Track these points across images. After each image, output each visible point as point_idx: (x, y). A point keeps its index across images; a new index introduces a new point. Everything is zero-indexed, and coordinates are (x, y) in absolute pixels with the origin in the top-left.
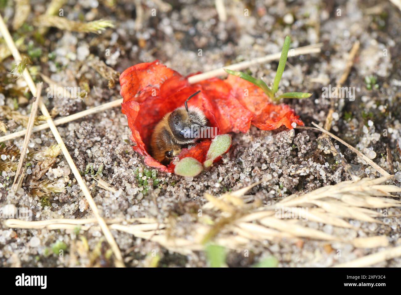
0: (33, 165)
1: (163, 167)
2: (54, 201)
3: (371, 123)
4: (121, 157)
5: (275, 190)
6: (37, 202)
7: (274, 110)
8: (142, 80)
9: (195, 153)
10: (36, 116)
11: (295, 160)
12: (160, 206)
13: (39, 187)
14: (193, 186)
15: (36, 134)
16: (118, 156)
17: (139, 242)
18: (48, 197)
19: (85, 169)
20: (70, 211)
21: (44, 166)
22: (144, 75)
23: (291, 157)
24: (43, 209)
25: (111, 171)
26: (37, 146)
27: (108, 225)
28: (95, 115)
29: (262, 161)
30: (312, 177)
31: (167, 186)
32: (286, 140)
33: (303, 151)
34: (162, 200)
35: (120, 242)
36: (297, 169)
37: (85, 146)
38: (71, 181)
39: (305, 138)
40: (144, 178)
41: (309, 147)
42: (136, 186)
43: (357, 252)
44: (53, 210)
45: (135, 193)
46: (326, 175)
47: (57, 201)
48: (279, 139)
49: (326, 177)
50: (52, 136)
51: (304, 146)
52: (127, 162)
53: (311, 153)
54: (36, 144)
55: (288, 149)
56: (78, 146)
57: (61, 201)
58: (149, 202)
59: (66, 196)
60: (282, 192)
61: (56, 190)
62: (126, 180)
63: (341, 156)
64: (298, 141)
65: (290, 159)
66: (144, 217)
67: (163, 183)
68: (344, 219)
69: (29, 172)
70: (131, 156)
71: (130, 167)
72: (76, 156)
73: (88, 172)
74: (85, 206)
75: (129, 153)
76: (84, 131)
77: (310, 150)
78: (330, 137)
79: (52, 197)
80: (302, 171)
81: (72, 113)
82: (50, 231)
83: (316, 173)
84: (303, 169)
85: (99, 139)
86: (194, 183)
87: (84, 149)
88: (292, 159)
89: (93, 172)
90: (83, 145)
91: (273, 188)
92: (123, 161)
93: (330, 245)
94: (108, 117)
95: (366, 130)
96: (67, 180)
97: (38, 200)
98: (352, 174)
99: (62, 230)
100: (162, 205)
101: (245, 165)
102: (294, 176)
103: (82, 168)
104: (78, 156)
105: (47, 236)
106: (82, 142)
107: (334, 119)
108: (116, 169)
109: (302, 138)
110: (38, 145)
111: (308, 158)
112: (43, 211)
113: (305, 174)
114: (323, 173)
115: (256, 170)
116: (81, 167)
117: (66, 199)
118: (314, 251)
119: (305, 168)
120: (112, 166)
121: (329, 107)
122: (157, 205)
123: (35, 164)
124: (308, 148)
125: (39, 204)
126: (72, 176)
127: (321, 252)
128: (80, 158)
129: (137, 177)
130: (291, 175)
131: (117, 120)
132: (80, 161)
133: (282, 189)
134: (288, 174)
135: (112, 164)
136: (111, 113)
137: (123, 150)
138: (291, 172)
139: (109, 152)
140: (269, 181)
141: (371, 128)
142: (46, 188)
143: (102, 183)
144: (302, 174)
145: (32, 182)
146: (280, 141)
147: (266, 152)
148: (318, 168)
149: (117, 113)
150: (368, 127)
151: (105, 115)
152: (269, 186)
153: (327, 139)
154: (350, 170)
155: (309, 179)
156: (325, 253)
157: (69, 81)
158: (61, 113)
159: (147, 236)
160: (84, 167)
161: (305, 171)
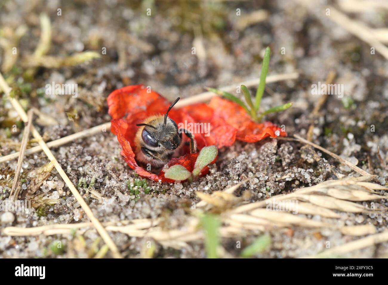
0: (28, 182)
1: (153, 176)
2: (49, 213)
3: (351, 136)
4: (112, 172)
5: (262, 192)
6: (33, 213)
7: (256, 128)
8: (128, 103)
9: (184, 163)
10: (29, 140)
11: (280, 169)
12: (152, 205)
13: (34, 200)
14: (183, 193)
15: (29, 157)
16: (110, 171)
17: (133, 240)
18: (44, 207)
19: (78, 183)
20: (65, 220)
21: (39, 180)
22: (130, 98)
23: (276, 167)
24: (39, 219)
25: (102, 184)
26: (31, 167)
27: (104, 227)
28: (85, 139)
29: (248, 170)
30: (297, 183)
31: (158, 194)
32: (270, 150)
33: (287, 161)
34: (155, 201)
35: (116, 239)
36: (282, 175)
37: (76, 165)
38: (65, 193)
39: (288, 149)
40: (136, 188)
41: (293, 156)
42: (128, 194)
43: (346, 238)
44: (48, 220)
45: (127, 201)
46: (311, 178)
47: (53, 213)
48: (263, 150)
49: (311, 179)
50: (44, 156)
51: (288, 155)
52: (118, 177)
53: (295, 162)
54: (30, 164)
55: (273, 157)
56: (70, 164)
57: (55, 211)
58: (142, 204)
59: (61, 206)
60: (270, 194)
61: (51, 202)
62: (118, 190)
63: (324, 161)
64: (282, 152)
65: (275, 168)
66: (138, 218)
67: (154, 191)
68: (332, 210)
69: (24, 187)
70: (121, 172)
71: (121, 181)
72: (68, 172)
73: (81, 185)
74: (80, 214)
75: (119, 170)
76: (75, 150)
77: (293, 159)
78: (312, 147)
79: (47, 210)
80: (288, 176)
81: (62, 136)
82: (47, 237)
83: (301, 178)
84: (289, 174)
85: (89, 158)
86: (184, 190)
87: (76, 167)
88: (277, 169)
89: (86, 185)
90: (75, 163)
91: (260, 191)
92: (114, 176)
93: (320, 233)
94: (98, 141)
95: (346, 142)
96: (61, 192)
97: (34, 211)
98: (336, 172)
99: (59, 236)
100: (154, 204)
101: (232, 173)
102: (279, 182)
103: (75, 182)
104: (70, 173)
105: (44, 241)
106: (73, 161)
107: (315, 134)
108: (107, 182)
109: (285, 149)
110: (32, 165)
111: (292, 167)
112: (39, 221)
113: (290, 180)
114: (308, 177)
115: (243, 177)
116: (74, 180)
117: (61, 209)
118: (304, 238)
119: (290, 174)
120: (104, 180)
121: (309, 125)
122: (150, 205)
123: (30, 181)
124: (291, 158)
125: (35, 215)
126: (66, 189)
127: (311, 239)
128: (73, 174)
129: (128, 187)
130: (277, 180)
131: (106, 143)
132: (73, 175)
133: (269, 191)
134: (274, 180)
135: (104, 179)
136: (100, 137)
137: (113, 167)
138: (277, 177)
139: (100, 167)
140: (256, 184)
141: (351, 141)
142: (41, 200)
143: (95, 194)
144: (287, 180)
145: (28, 195)
146: (265, 151)
147: (251, 164)
148: (302, 173)
149: (105, 137)
150: (348, 140)
151: (94, 139)
152: (257, 189)
153: (310, 148)
154: (334, 170)
155: (294, 185)
156: (315, 240)
157: (58, 113)
158: (52, 138)
159: (141, 234)
160: (77, 181)
161: (290, 176)
